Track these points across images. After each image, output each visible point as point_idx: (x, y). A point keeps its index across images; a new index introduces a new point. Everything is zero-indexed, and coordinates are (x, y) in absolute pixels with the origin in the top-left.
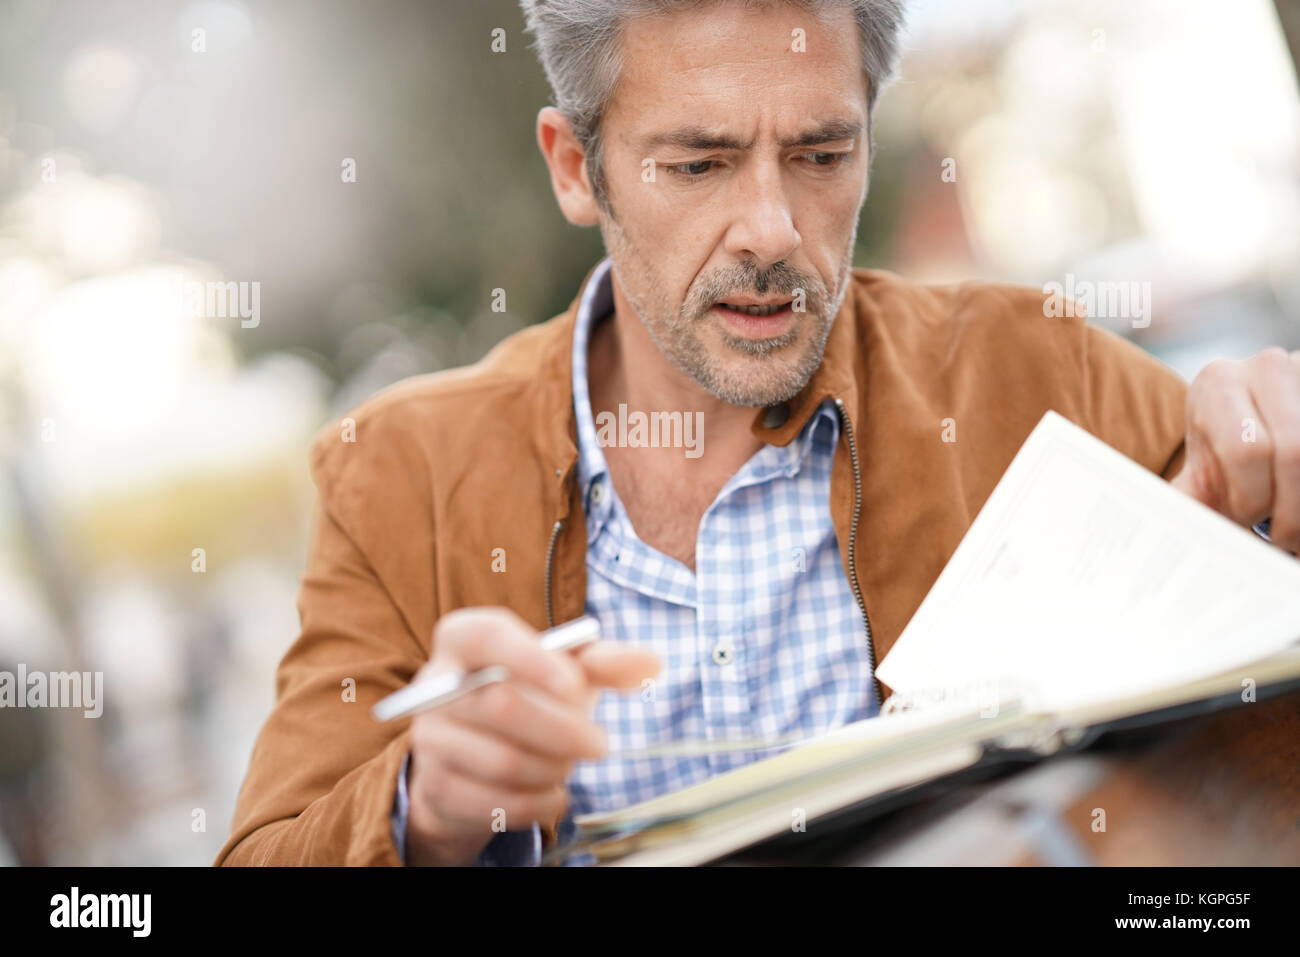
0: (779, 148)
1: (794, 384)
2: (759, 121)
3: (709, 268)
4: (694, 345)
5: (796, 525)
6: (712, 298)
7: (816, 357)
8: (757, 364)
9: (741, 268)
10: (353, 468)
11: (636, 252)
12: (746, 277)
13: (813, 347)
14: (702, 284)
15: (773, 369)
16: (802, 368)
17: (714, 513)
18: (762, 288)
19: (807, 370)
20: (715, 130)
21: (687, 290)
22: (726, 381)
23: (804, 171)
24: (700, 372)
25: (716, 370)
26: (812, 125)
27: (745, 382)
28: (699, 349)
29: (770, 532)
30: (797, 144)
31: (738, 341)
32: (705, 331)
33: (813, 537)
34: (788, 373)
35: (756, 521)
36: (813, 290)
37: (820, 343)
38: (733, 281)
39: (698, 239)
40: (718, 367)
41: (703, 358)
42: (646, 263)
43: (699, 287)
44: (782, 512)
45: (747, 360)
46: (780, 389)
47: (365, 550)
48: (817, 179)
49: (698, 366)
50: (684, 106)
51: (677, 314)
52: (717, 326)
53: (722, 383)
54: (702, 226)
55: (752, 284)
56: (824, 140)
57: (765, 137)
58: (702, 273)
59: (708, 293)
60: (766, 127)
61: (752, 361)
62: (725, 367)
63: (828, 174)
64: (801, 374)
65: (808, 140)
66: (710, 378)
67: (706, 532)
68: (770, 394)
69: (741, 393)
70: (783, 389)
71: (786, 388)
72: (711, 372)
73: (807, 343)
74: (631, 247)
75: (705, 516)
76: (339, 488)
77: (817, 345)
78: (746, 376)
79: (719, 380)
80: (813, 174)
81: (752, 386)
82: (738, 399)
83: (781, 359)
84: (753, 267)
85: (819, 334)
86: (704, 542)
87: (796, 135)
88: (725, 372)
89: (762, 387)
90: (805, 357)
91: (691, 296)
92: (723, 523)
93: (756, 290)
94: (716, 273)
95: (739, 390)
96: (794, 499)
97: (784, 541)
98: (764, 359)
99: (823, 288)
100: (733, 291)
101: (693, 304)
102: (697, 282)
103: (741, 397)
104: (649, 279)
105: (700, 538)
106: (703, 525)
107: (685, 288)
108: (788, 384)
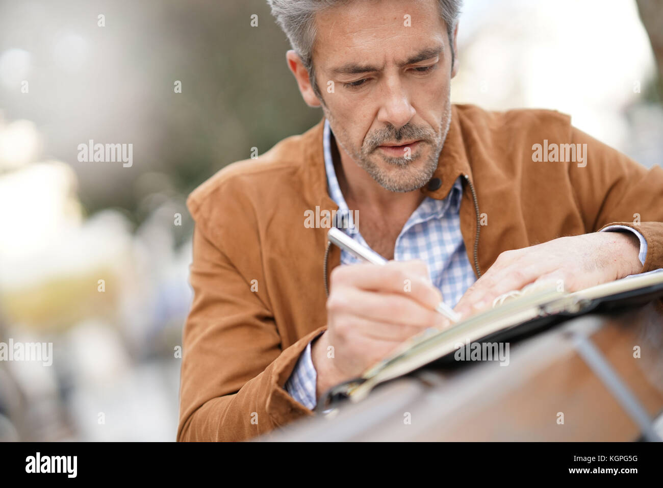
0: (398, 68)
1: (423, 179)
2: (385, 57)
3: (372, 130)
4: (372, 165)
5: (442, 243)
6: (375, 144)
7: (433, 164)
8: (403, 171)
9: (387, 129)
10: (216, 213)
11: (338, 123)
12: (390, 133)
13: (431, 159)
14: (370, 138)
15: (411, 172)
16: (426, 170)
17: (402, 238)
18: (399, 138)
19: (429, 171)
20: (363, 64)
21: (363, 141)
22: (389, 181)
23: (413, 75)
24: (376, 178)
25: (384, 176)
26: (413, 53)
27: (398, 181)
28: (374, 167)
29: (429, 246)
30: (407, 64)
31: (391, 159)
32: (375, 158)
33: (451, 248)
34: (419, 174)
35: (421, 241)
36: (426, 134)
37: (435, 157)
38: (384, 136)
39: (364, 116)
40: (385, 174)
41: (377, 171)
42: (343, 128)
43: (368, 140)
44: (434, 236)
45: (398, 170)
46: (416, 182)
47: (229, 256)
48: (420, 78)
49: (375, 175)
50: (346, 53)
51: (360, 153)
52: (380, 154)
53: (387, 182)
54: (365, 110)
55: (393, 137)
56: (421, 60)
57: (390, 64)
58: (369, 132)
59: (373, 142)
60: (390, 59)
61: (400, 169)
62: (388, 174)
63: (426, 75)
64: (426, 173)
65: (412, 61)
66: (382, 180)
67: (399, 247)
68: (412, 185)
69: (397, 186)
70: (417, 181)
71: (418, 181)
72: (382, 177)
73: (428, 158)
74: (335, 120)
75: (398, 239)
76: (210, 224)
77: (433, 158)
78: (398, 178)
79: (386, 181)
80: (418, 76)
81: (402, 182)
82: (396, 189)
83: (414, 167)
84: (393, 128)
85: (433, 153)
86: (398, 252)
87: (405, 60)
88: (389, 176)
89: (407, 182)
90: (427, 165)
91: (365, 144)
92: (406, 243)
93: (396, 139)
94: (376, 132)
95: (396, 185)
96: (439, 229)
97: (437, 251)
98: (405, 168)
99: (432, 131)
100: (385, 140)
101: (367, 148)
102: (367, 136)
103: (397, 188)
104: (345, 135)
105: (396, 250)
106: (397, 244)
107: (362, 140)
108: (420, 180)
